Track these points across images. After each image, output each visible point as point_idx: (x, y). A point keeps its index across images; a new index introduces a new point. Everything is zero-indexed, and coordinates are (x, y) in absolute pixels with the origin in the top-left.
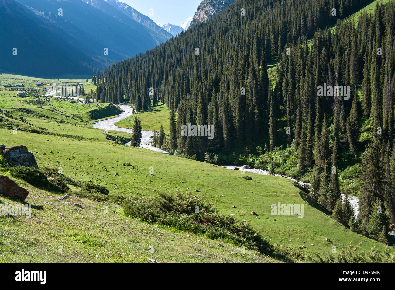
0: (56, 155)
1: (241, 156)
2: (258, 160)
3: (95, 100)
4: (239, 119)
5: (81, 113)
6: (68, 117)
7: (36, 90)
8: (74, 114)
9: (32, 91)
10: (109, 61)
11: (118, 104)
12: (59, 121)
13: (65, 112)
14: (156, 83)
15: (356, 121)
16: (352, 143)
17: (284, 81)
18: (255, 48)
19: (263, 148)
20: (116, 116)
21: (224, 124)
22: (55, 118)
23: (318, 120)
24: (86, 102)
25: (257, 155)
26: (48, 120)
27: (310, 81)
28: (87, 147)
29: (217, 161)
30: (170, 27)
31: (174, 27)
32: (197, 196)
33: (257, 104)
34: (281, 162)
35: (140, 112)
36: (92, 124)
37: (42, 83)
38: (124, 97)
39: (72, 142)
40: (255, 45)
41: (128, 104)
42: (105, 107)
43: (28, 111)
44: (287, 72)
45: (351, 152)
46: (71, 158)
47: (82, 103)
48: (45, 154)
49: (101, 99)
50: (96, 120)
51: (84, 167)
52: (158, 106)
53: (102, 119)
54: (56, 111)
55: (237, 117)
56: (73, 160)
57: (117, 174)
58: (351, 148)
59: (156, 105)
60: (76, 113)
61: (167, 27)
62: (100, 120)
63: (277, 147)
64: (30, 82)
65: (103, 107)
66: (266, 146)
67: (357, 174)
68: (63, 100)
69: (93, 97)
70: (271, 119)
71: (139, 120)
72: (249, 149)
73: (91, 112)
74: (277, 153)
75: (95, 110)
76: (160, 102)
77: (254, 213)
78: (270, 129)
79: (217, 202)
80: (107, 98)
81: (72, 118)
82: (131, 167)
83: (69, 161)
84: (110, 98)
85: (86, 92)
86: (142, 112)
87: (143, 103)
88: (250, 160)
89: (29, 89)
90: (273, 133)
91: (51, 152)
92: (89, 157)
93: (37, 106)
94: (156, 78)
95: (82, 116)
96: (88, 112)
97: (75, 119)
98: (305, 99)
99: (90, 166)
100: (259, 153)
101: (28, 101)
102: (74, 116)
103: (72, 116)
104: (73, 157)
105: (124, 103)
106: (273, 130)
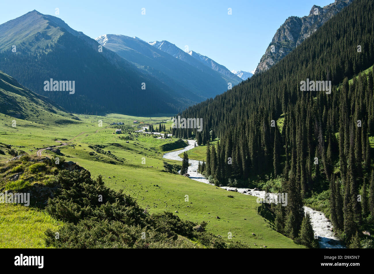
0: (116, 179)
1: (254, 181)
2: (266, 185)
3: (171, 135)
4: (253, 154)
5: (156, 146)
6: (147, 149)
7: (132, 127)
8: (151, 147)
9: (129, 128)
10: (192, 102)
11: (187, 139)
12: (139, 152)
13: (145, 146)
14: (215, 123)
15: (331, 158)
16: (328, 174)
17: (287, 127)
18: (283, 99)
19: (269, 177)
20: (183, 148)
21: (243, 158)
22: (136, 150)
23: (302, 157)
24: (165, 137)
25: (265, 181)
26: (132, 152)
27: (303, 129)
28: (137, 174)
29: (237, 185)
30: (243, 74)
31: (245, 73)
32: (189, 206)
33: (266, 144)
34: (280, 186)
35: (201, 145)
36: (163, 154)
37: (137, 122)
38: (192, 133)
39: (130, 171)
40: (283, 97)
41: (195, 139)
42: (175, 142)
43: (118, 145)
44: (289, 122)
45: (327, 181)
46: (124, 180)
47: (162, 138)
48: (110, 178)
49: (175, 135)
50: (167, 152)
51: (130, 186)
52: (216, 141)
53: (171, 151)
54: (138, 145)
55: (252, 154)
56: (125, 182)
57: (147, 191)
58: (327, 178)
59: (214, 140)
60: (153, 146)
61: (240, 74)
62: (170, 151)
63: (279, 175)
64: (129, 120)
65: (173, 142)
66: (271, 175)
67: (328, 197)
68: (149, 135)
69: (171, 133)
70: (274, 155)
71: (187, 154)
72: (260, 177)
73: (164, 145)
74: (279, 180)
75: (167, 144)
76: (218, 138)
77: (218, 217)
78: (274, 163)
79: (200, 210)
80: (180, 134)
81: (150, 150)
82: (158, 187)
83: (122, 182)
84: (182, 134)
85: (166, 129)
86: (202, 146)
87: (203, 139)
88: (260, 184)
89: (127, 127)
90: (276, 166)
91: (114, 177)
92: (135, 180)
93: (125, 141)
94: (216, 120)
95: (157, 148)
96: (162, 145)
97: (151, 151)
98: (299, 141)
99: (134, 186)
100: (267, 179)
101: (121, 137)
102: (151, 148)
103: (149, 149)
104: (126, 180)
105: (192, 138)
106: (276, 163)
